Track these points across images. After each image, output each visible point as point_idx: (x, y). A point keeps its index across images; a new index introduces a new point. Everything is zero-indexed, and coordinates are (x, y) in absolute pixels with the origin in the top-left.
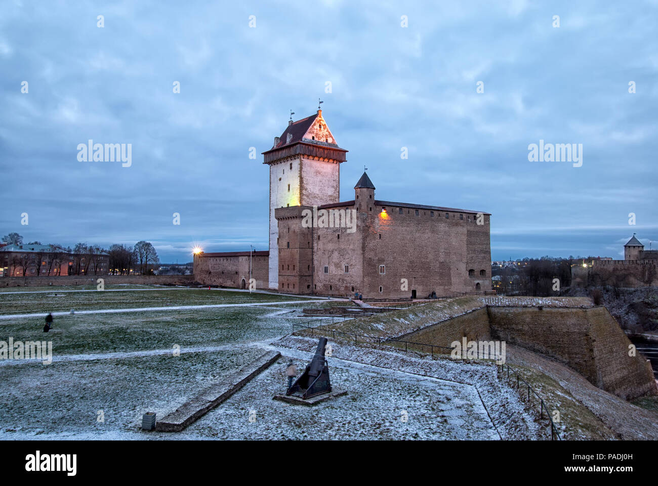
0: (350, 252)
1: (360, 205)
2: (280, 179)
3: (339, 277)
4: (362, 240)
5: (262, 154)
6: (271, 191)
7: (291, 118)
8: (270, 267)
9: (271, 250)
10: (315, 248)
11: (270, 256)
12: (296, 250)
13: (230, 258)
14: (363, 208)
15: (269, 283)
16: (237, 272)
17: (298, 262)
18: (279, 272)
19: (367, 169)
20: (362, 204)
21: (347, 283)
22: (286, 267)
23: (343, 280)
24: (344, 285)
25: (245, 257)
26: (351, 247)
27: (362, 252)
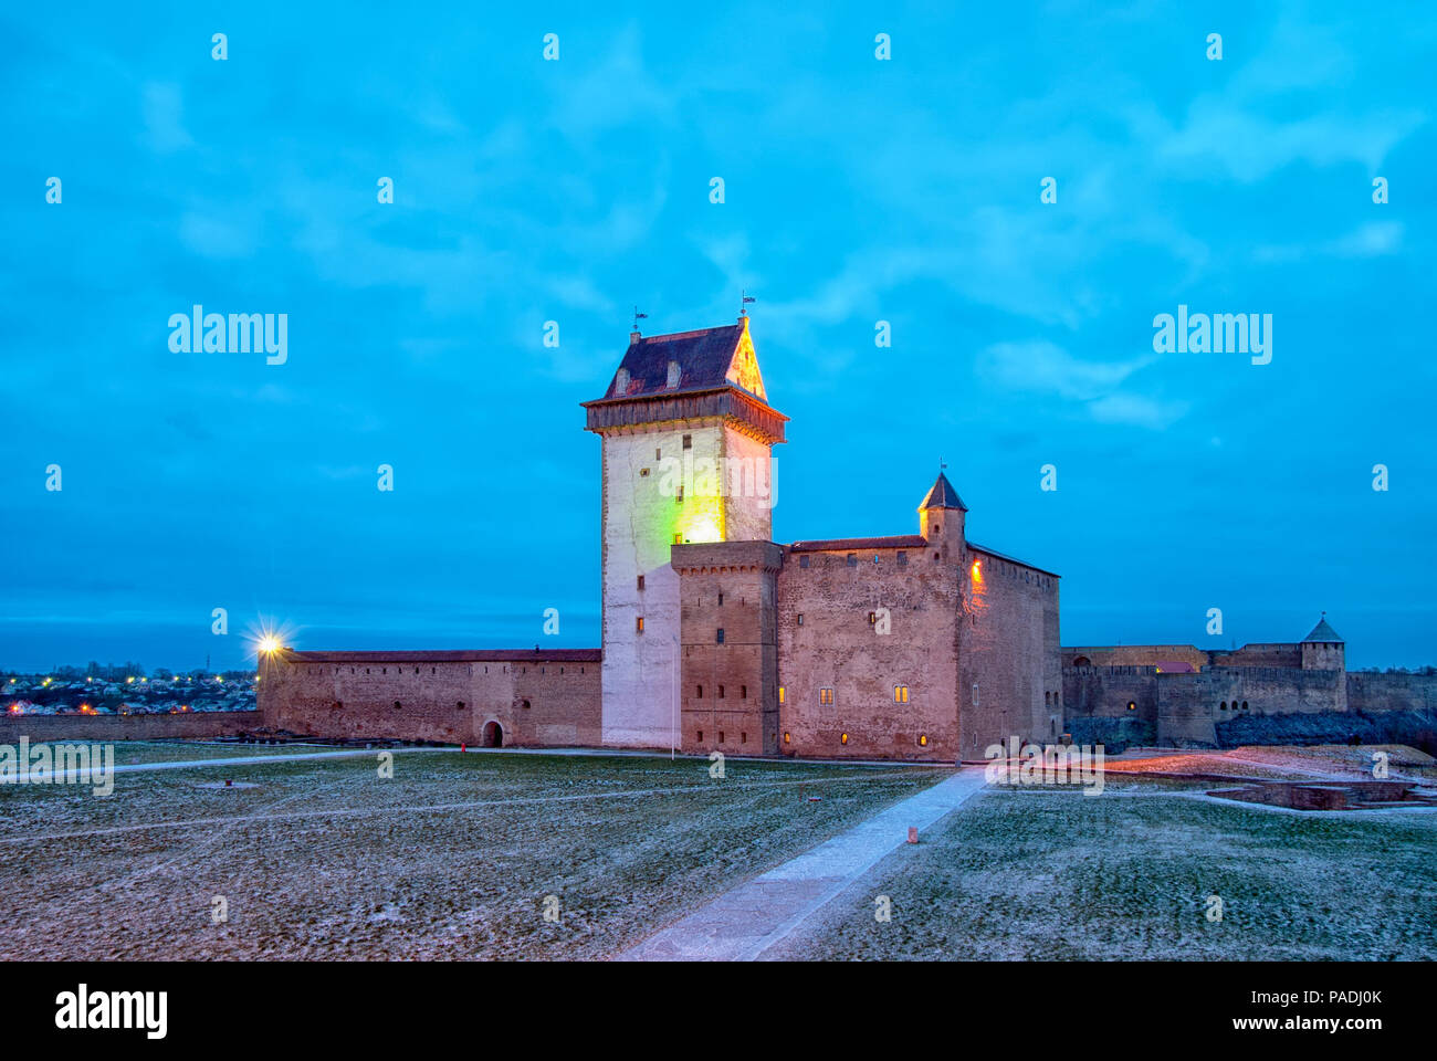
0: (913, 655)
1: (945, 546)
2: (645, 473)
3: (873, 713)
4: (953, 628)
5: (581, 405)
6: (609, 500)
7: (636, 327)
8: (605, 689)
9: (607, 647)
10: (787, 646)
11: (605, 663)
12: (749, 648)
13: (429, 666)
14: (951, 554)
15: (604, 731)
16: (461, 705)
17: (758, 676)
18: (685, 702)
19: (945, 466)
20: (950, 544)
21: (901, 727)
22: (711, 689)
23: (888, 721)
24: (893, 731)
25: (500, 665)
26: (918, 642)
27: (954, 655)
